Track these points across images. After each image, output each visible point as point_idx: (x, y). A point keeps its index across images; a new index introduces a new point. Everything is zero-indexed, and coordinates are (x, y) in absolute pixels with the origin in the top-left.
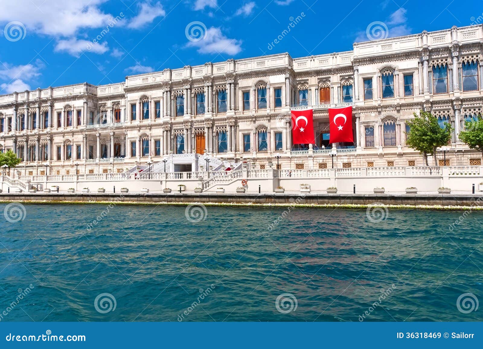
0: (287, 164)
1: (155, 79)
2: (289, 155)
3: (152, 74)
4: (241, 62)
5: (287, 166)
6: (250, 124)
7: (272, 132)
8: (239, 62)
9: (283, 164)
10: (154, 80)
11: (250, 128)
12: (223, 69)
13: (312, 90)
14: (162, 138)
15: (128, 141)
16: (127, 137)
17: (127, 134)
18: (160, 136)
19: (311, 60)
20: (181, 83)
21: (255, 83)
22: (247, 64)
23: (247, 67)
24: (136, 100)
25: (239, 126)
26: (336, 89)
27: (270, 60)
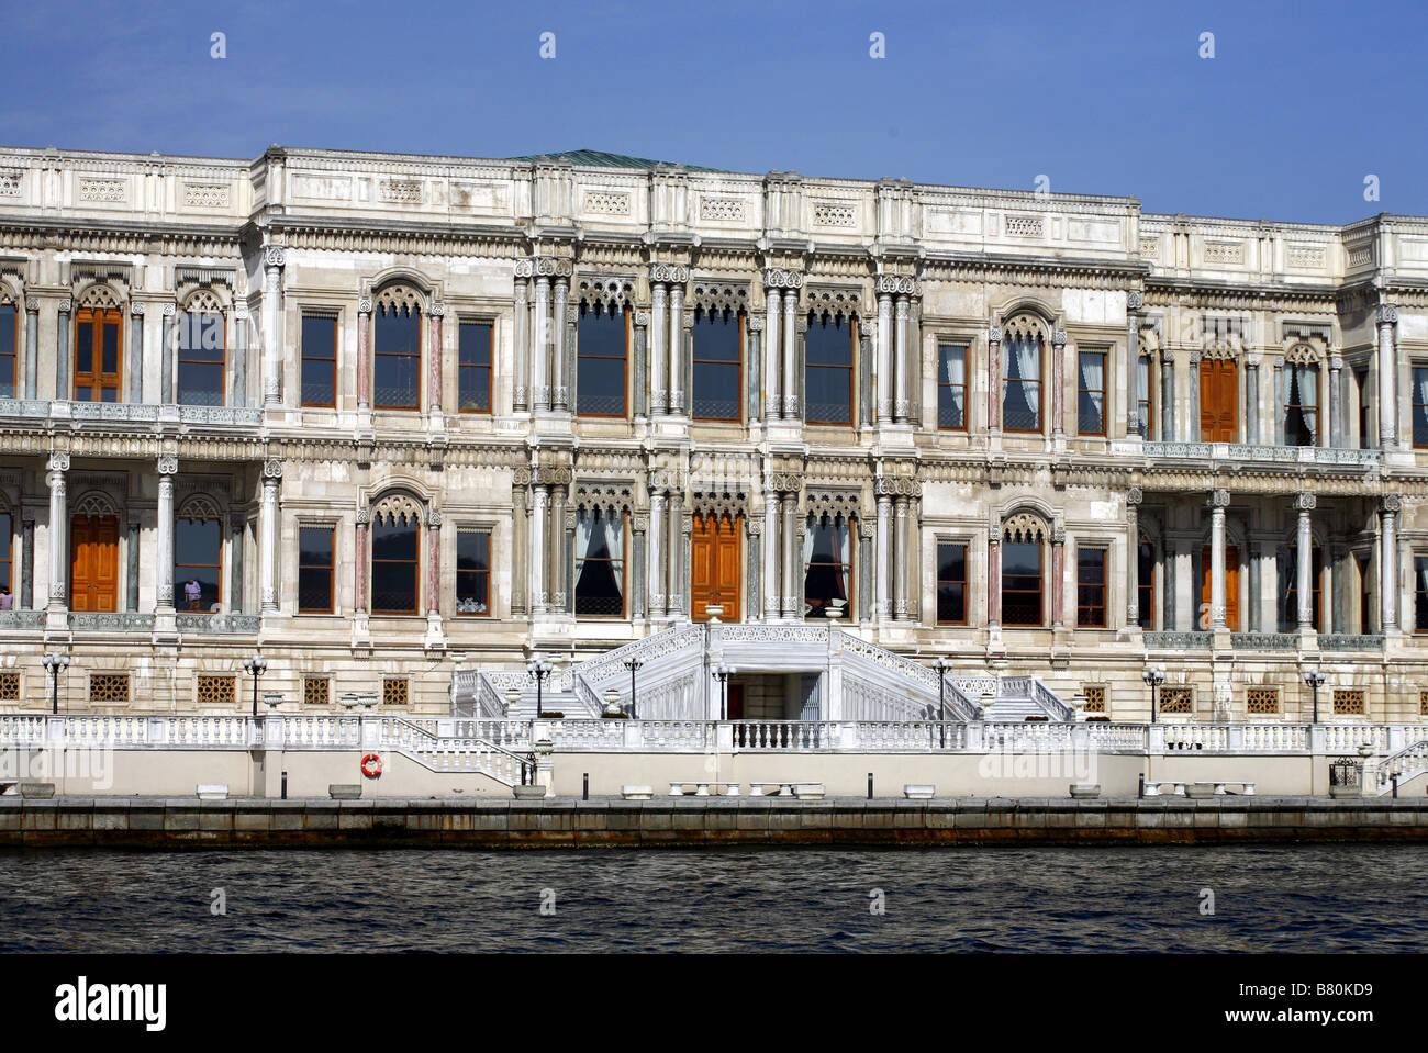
0: (1131, 685)
2: (1136, 646)
3: (450, 166)
4: (938, 200)
6: (976, 493)
7: (1070, 540)
8: (924, 199)
10: (457, 199)
11: (972, 511)
12: (845, 214)
13: (1176, 365)
14: (506, 522)
15: (290, 516)
16: (282, 498)
17: (281, 478)
18: (495, 508)
19: (1176, 234)
20: (632, 246)
21: (1004, 310)
22: (962, 213)
23: (963, 227)
24: (347, 293)
25: (924, 499)
26: (1267, 376)
27: (1067, 215)
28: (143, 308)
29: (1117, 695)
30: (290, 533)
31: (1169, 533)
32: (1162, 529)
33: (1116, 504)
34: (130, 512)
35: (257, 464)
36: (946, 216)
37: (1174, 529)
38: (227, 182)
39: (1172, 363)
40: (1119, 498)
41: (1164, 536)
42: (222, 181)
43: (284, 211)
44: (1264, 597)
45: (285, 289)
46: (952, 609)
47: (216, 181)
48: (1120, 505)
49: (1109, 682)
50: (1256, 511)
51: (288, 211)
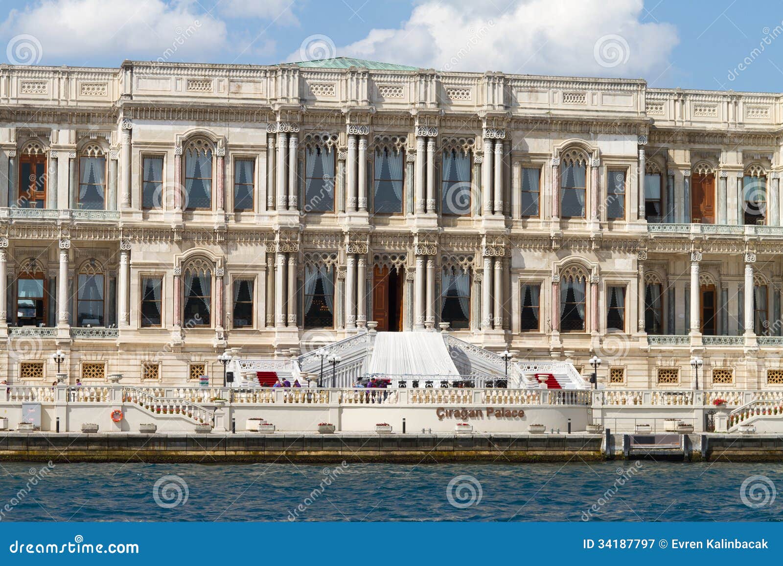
0: (639, 367)
1: (239, 87)
2: (643, 344)
4: (522, 84)
5: (638, 373)
6: (544, 256)
9: (630, 367)
10: (233, 89)
11: (541, 266)
12: (465, 93)
13: (676, 178)
14: (262, 274)
15: (135, 272)
16: (131, 262)
17: (130, 251)
18: (255, 267)
19: (675, 101)
20: (336, 115)
21: (561, 147)
22: (537, 92)
23: (537, 99)
24: (168, 144)
25: (513, 259)
26: (732, 184)
27: (600, 92)
28: (58, 155)
29: (630, 373)
30: (135, 282)
31: (671, 277)
32: (667, 275)
33: (631, 260)
34: (50, 270)
35: (117, 243)
36: (526, 94)
37: (674, 274)
38: (106, 81)
39: (673, 177)
40: (633, 257)
41: (668, 279)
42: (103, 81)
43: (132, 98)
44: (730, 314)
45: (132, 142)
46: (530, 322)
47: (99, 81)
48: (633, 261)
49: (626, 365)
50: (725, 265)
51: (134, 98)
